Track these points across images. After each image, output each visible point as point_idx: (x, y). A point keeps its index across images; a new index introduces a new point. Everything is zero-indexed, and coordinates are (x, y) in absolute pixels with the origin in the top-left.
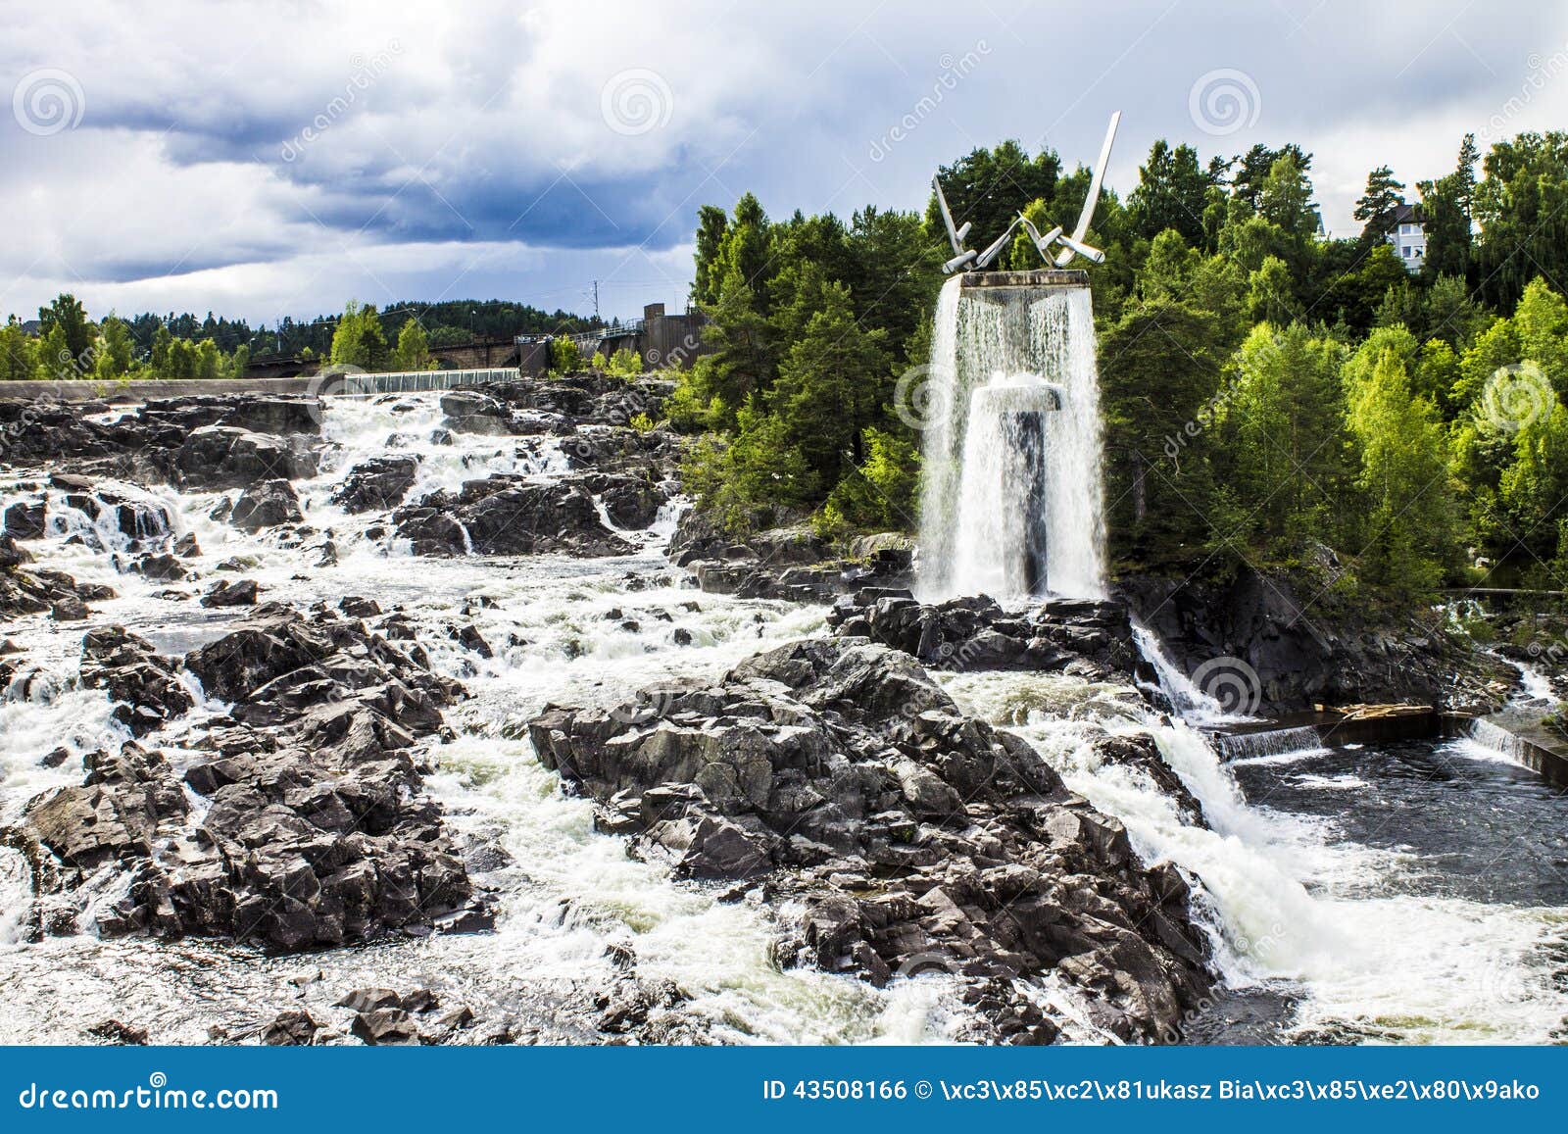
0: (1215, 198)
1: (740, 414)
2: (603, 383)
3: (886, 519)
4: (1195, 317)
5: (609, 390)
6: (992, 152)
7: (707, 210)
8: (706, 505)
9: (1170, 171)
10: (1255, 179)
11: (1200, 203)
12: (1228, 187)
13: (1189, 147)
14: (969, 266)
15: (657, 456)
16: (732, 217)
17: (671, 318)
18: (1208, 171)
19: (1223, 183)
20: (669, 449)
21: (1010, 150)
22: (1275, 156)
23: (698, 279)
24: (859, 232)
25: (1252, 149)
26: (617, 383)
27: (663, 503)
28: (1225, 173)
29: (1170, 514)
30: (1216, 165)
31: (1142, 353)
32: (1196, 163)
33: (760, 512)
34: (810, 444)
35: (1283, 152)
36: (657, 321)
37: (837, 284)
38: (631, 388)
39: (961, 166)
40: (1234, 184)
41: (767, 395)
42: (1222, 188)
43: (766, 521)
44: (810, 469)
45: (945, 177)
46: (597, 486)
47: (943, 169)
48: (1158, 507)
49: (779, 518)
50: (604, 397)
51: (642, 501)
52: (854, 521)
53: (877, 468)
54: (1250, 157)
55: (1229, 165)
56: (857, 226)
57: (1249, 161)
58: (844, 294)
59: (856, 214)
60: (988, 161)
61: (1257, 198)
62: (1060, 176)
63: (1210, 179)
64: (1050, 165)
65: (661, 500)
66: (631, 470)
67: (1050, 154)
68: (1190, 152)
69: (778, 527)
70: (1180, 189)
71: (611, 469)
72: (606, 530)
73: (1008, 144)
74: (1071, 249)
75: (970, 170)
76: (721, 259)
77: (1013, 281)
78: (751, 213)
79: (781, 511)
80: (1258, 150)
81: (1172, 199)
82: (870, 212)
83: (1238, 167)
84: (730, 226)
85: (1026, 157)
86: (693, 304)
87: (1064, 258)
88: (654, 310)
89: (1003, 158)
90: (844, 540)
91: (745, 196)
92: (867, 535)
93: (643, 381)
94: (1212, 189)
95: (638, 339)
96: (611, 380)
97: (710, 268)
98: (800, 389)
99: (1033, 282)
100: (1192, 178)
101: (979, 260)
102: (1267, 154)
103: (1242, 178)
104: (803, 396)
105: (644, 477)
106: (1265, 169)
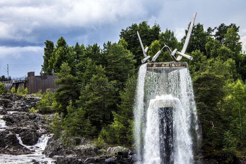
0: (209, 40)
1: (68, 108)
2: (15, 98)
3: (118, 142)
4: (218, 77)
5: (17, 100)
6: (138, 25)
7: (48, 42)
8: (56, 137)
9: (195, 32)
10: (222, 34)
11: (204, 42)
12: (213, 37)
13: (201, 24)
14: (149, 61)
15: (35, 121)
16: (55, 45)
17: (37, 77)
18: (207, 32)
19: (212, 36)
20: (40, 119)
21: (144, 24)
22: (228, 27)
23: (44, 64)
24: (106, 50)
25: (220, 25)
26: (20, 98)
27: (40, 137)
28: (212, 32)
29: (211, 140)
30: (209, 30)
31: (202, 89)
32: (203, 29)
33: (76, 140)
34: (92, 117)
35: (230, 26)
36: (32, 77)
37: (101, 66)
38: (25, 99)
39: (128, 29)
40: (215, 36)
41: (77, 101)
42: (212, 37)
43: (78, 142)
44: (92, 126)
45: (123, 33)
46: (18, 131)
47: (123, 30)
48: (207, 138)
49: (82, 141)
50: (16, 102)
51: (33, 136)
52: (107, 143)
53: (116, 125)
54: (220, 27)
55: (213, 30)
56: (105, 48)
57: (219, 29)
58: (103, 69)
59: (104, 44)
60: (137, 28)
61: (222, 40)
62: (160, 33)
63: (208, 35)
64: (157, 29)
65: (39, 136)
66: (28, 126)
67: (157, 26)
68: (201, 26)
69: (82, 144)
70: (198, 37)
71: (21, 126)
72: (21, 146)
73: (144, 23)
74: (181, 55)
75: (131, 30)
76: (52, 58)
77: (163, 65)
78: (62, 43)
79: (83, 139)
80: (222, 25)
81: (196, 40)
82: (109, 43)
83: (216, 31)
84: (55, 47)
85: (149, 27)
86: (43, 72)
87: (179, 58)
88: (31, 74)
89: (142, 27)
90: (105, 149)
91: (60, 38)
92: (112, 147)
93: (29, 97)
94: (208, 37)
95: (25, 83)
96: (18, 96)
97: (49, 61)
98: (88, 100)
99: (170, 66)
100: (202, 34)
101: (153, 59)
102: (225, 27)
103: (217, 34)
104: (90, 102)
105: (33, 128)
106: (225, 31)
